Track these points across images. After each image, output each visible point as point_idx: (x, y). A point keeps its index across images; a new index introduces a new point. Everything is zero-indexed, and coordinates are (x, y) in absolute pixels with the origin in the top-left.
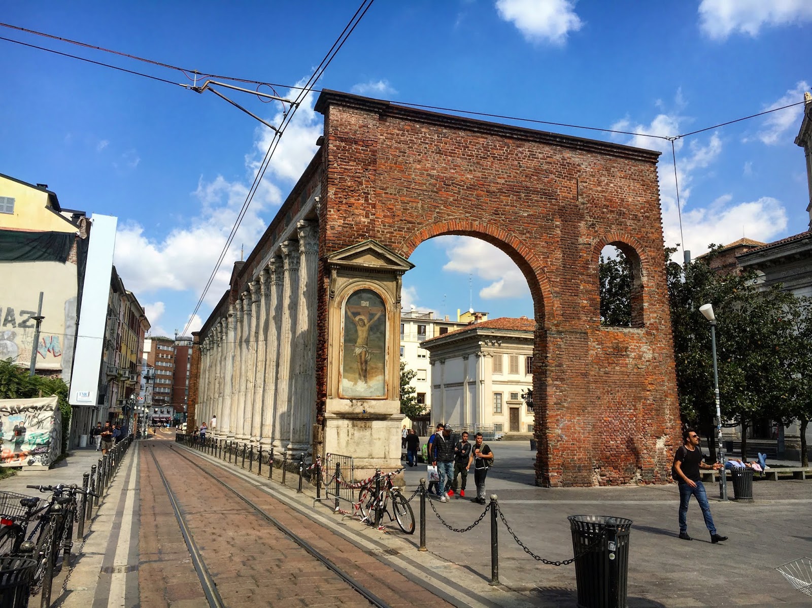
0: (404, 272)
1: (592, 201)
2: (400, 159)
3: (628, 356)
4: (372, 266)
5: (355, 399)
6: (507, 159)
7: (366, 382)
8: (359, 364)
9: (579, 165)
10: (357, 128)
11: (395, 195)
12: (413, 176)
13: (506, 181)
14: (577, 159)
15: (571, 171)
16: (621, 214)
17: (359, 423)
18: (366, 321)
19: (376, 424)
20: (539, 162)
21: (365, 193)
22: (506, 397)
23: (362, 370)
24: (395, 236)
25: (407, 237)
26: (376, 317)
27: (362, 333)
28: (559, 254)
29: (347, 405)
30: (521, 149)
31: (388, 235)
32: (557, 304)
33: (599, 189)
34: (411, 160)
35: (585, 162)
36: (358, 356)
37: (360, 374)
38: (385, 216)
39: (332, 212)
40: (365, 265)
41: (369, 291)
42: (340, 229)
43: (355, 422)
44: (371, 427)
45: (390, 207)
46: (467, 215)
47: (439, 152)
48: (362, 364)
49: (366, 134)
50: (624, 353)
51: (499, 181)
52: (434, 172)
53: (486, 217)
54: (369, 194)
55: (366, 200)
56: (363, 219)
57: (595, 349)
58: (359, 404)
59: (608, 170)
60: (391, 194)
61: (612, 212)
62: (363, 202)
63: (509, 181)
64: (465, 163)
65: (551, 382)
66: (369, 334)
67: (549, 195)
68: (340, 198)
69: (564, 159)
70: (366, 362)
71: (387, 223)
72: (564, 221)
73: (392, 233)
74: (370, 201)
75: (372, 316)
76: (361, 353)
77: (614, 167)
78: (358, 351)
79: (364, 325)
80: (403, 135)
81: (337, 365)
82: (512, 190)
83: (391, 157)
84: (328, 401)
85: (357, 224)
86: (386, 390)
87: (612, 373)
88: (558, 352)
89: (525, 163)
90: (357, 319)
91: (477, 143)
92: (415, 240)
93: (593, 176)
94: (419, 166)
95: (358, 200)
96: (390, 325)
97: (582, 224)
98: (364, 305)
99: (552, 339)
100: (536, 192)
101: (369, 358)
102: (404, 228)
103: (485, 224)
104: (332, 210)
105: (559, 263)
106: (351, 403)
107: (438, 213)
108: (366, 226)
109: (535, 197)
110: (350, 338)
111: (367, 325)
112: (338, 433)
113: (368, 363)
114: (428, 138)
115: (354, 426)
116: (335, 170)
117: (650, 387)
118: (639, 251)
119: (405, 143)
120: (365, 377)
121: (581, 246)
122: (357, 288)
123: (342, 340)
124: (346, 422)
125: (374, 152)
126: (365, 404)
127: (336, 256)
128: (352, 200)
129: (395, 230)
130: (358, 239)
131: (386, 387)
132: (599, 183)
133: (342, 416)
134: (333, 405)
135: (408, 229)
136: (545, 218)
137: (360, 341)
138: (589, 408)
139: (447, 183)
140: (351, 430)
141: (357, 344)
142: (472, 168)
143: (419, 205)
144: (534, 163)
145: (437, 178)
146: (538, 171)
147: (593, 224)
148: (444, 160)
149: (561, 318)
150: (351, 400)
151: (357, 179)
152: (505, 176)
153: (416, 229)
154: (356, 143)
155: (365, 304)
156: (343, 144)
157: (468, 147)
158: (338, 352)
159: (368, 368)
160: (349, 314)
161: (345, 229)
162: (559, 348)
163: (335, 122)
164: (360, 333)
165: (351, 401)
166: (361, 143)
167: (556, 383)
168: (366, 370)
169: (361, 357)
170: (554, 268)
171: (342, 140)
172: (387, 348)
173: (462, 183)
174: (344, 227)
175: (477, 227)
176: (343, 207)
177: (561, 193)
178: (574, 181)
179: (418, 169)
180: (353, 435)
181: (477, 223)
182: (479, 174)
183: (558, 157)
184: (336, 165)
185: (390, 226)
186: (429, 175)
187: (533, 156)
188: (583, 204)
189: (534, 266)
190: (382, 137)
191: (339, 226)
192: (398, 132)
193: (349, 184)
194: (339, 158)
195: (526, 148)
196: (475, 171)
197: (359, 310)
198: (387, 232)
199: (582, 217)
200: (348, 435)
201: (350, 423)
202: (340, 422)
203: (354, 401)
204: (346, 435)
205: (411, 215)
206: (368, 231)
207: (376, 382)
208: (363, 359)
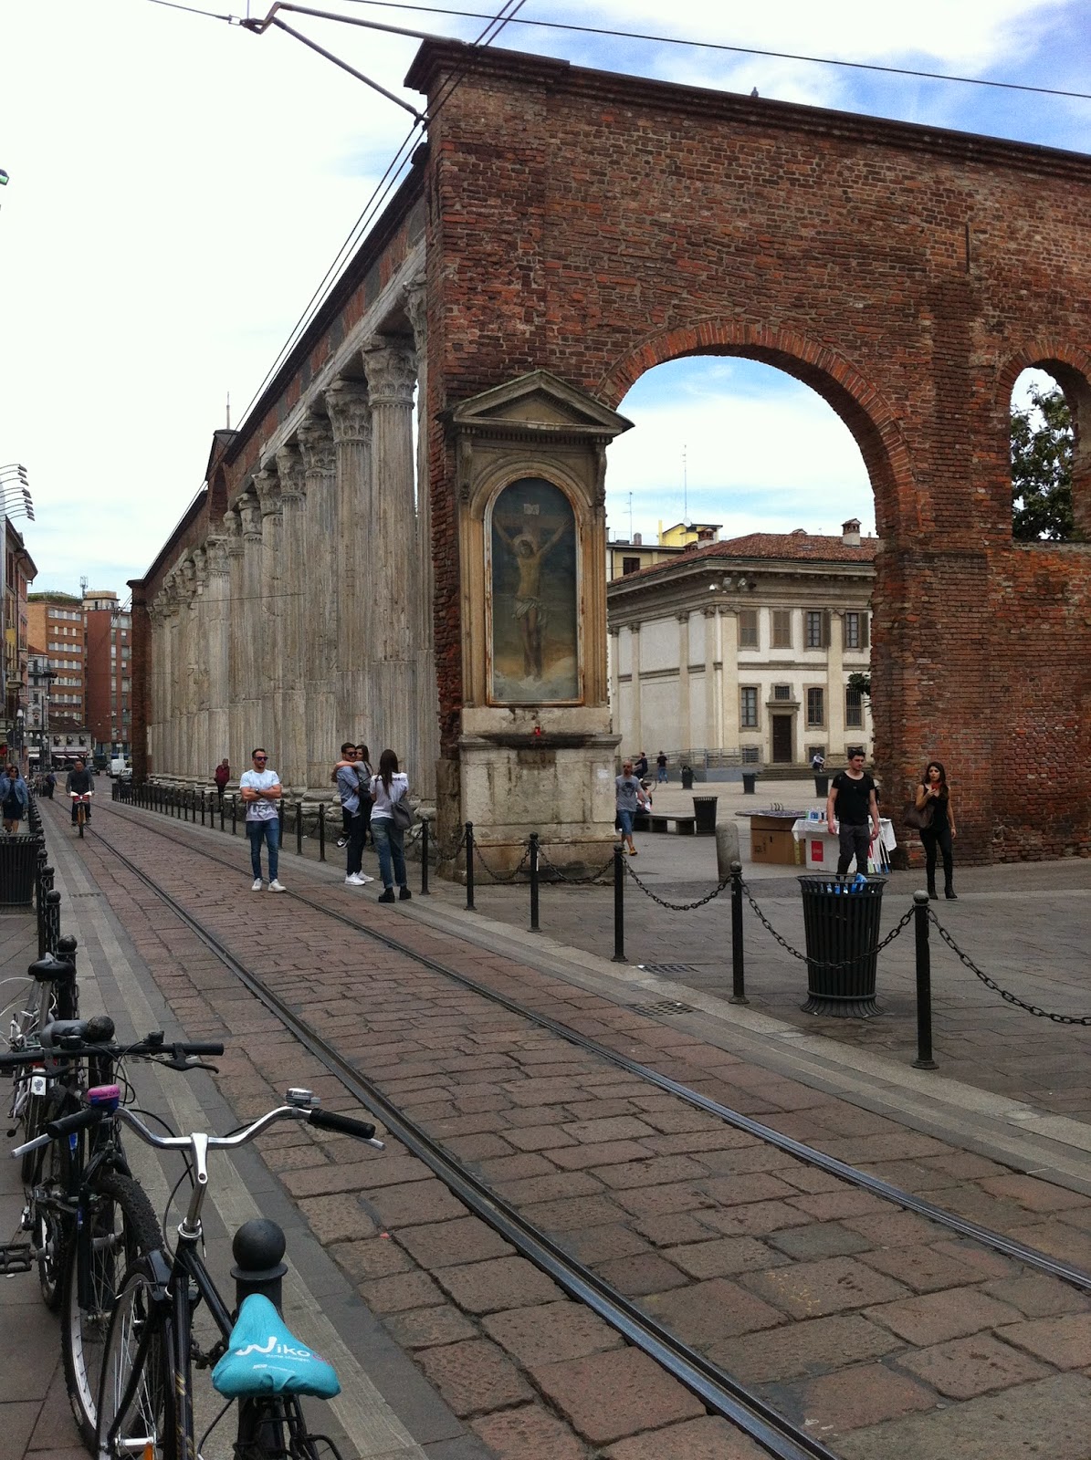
0: (608, 439)
1: (997, 272)
2: (594, 189)
3: (1066, 601)
4: (544, 428)
5: (519, 706)
6: (819, 183)
7: (539, 672)
8: (525, 635)
9: (970, 195)
10: (501, 122)
11: (586, 269)
12: (622, 227)
13: (818, 233)
14: (966, 182)
15: (953, 209)
16: (1056, 299)
17: (529, 755)
18: (534, 546)
19: (564, 757)
20: (888, 188)
21: (521, 267)
22: (765, 695)
23: (531, 647)
24: (588, 362)
25: (613, 362)
26: (555, 538)
27: (528, 570)
28: (929, 390)
29: (504, 719)
30: (848, 162)
31: (573, 361)
32: (924, 497)
33: (1013, 246)
34: (617, 189)
35: (984, 188)
36: (523, 619)
37: (527, 656)
38: (565, 318)
39: (456, 313)
40: (530, 426)
41: (537, 481)
42: (473, 349)
43: (523, 753)
44: (552, 762)
45: (576, 296)
46: (738, 310)
47: (677, 172)
48: (530, 635)
49: (521, 135)
50: (1060, 596)
51: (804, 232)
52: (667, 217)
53: (778, 312)
54: (530, 269)
55: (526, 282)
56: (521, 327)
57: (1002, 589)
58: (529, 715)
59: (1030, 205)
60: (577, 268)
61: (1038, 295)
62: (519, 287)
63: (825, 233)
64: (730, 194)
65: (911, 660)
66: (542, 574)
67: (908, 261)
68: (471, 279)
69: (938, 182)
70: (538, 631)
71: (572, 332)
72: (940, 318)
73: (581, 354)
74: (534, 286)
75: (545, 534)
76: (527, 613)
77: (1042, 198)
78: (521, 608)
79: (532, 553)
80: (598, 135)
81: (481, 639)
82: (831, 251)
83: (574, 185)
84: (465, 711)
85: (510, 336)
86: (581, 685)
87: (1033, 637)
88: (926, 599)
89: (857, 191)
90: (517, 540)
91: (758, 149)
92: (631, 368)
93: (999, 218)
94: (634, 205)
95: (510, 283)
96: (585, 553)
97: (977, 324)
98: (529, 512)
99: (915, 572)
100: (881, 255)
101: (544, 621)
102: (605, 344)
103: (775, 330)
104: (455, 307)
105: (930, 408)
106: (512, 716)
107: (675, 306)
108: (527, 341)
109: (879, 267)
110: (504, 583)
111: (538, 556)
112: (489, 775)
113: (543, 633)
114: (651, 139)
115: (521, 762)
116: (457, 218)
119: (604, 152)
120: (539, 664)
121: (973, 372)
122: (514, 477)
123: (489, 588)
124: (505, 753)
125: (539, 175)
126: (540, 716)
127: (469, 408)
128: (497, 285)
129: (587, 348)
130: (511, 371)
131: (580, 681)
132: (1012, 234)
133: (498, 741)
134: (477, 720)
135: (615, 344)
136: (901, 311)
137: (524, 587)
138: (988, 711)
139: (695, 241)
140: (516, 770)
141: (519, 594)
142: (746, 206)
143: (637, 291)
144: (876, 193)
145: (673, 230)
146: (884, 209)
147: (1000, 325)
148: (687, 188)
149: (932, 527)
150: (512, 708)
151: (504, 237)
152: (817, 221)
153: (631, 344)
154: (500, 156)
155: (530, 509)
156: (472, 159)
157: (737, 159)
158: (481, 612)
159: (543, 644)
160: (501, 532)
161: (484, 350)
162: (928, 589)
163: (454, 110)
164: (523, 572)
165: (513, 712)
166: (510, 156)
167: (921, 661)
168: (539, 647)
169: (528, 620)
170: (917, 420)
171: (469, 149)
172: (579, 601)
173: (726, 240)
174: (482, 344)
175: (758, 335)
176: (479, 301)
177: (933, 257)
178: (961, 230)
179: (633, 211)
180: (519, 777)
181: (758, 327)
182: (762, 219)
183: (926, 178)
184: (458, 207)
185: (577, 340)
186: (655, 223)
187: (873, 176)
188: (979, 279)
189: (876, 417)
190: (553, 140)
191: (471, 342)
192: (587, 128)
193: (489, 248)
194: (464, 190)
195: (857, 163)
196: (753, 211)
198: (571, 354)
199: (975, 309)
200: (510, 779)
201: (513, 754)
202: (492, 755)
203: (518, 711)
204: (506, 780)
205: (619, 313)
206: (532, 351)
207: (559, 670)
208: (532, 625)
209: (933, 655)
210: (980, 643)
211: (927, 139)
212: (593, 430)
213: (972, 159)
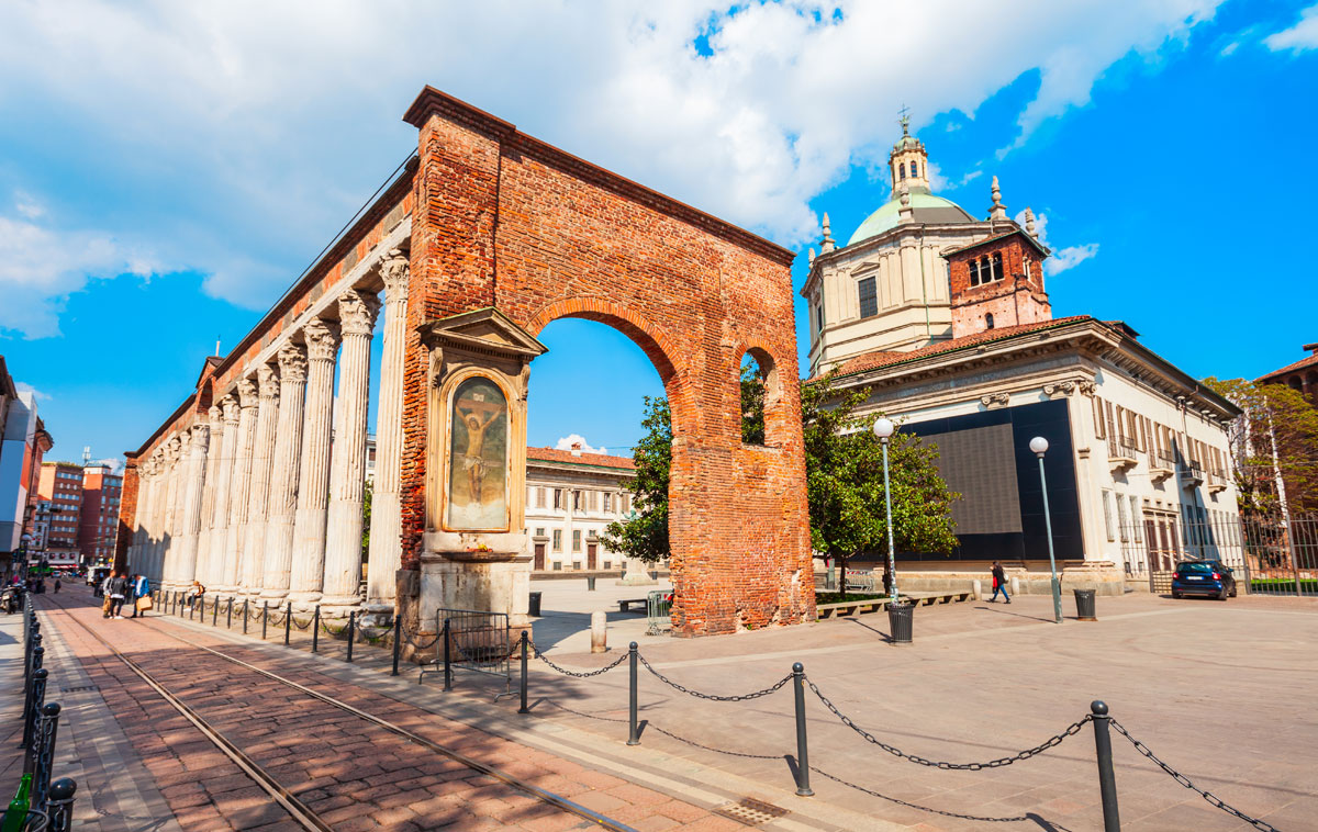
0: (532, 357)
1: (734, 297)
2: (526, 206)
3: (766, 480)
4: (494, 346)
5: (465, 532)
6: (649, 231)
8: (471, 482)
9: (721, 254)
10: (471, 152)
11: (519, 253)
12: (541, 232)
13: (648, 259)
14: (719, 246)
15: (714, 260)
16: (760, 316)
18: (480, 422)
19: (496, 568)
20: (683, 242)
21: (481, 244)
22: (531, 533)
23: (475, 490)
24: (517, 309)
25: (533, 312)
26: (494, 417)
27: (475, 439)
28: (702, 356)
29: (455, 541)
30: (664, 223)
31: (509, 307)
32: (701, 414)
33: (741, 284)
34: (539, 210)
35: (729, 251)
36: (469, 471)
37: (471, 496)
38: (505, 280)
40: (482, 342)
41: (486, 381)
42: (445, 289)
43: (467, 565)
44: (488, 572)
45: (512, 268)
46: (605, 293)
47: (573, 208)
48: (474, 482)
49: (483, 163)
50: (764, 476)
51: (641, 257)
52: (567, 233)
53: (626, 298)
54: (485, 246)
55: (483, 253)
56: (477, 280)
57: (738, 472)
58: (472, 538)
59: (748, 265)
60: (513, 251)
61: (753, 313)
62: (478, 255)
63: (652, 259)
64: (602, 226)
66: (483, 441)
67: (692, 283)
68: (446, 245)
69: (707, 243)
70: (480, 479)
71: (509, 290)
72: (708, 316)
73: (514, 304)
74: (487, 257)
75: (488, 414)
76: (473, 467)
77: (753, 263)
78: (468, 463)
79: (478, 427)
80: (529, 176)
81: (440, 483)
82: (656, 270)
83: (513, 201)
84: (427, 535)
85: (469, 285)
87: (753, 499)
88: (703, 473)
89: (667, 240)
90: (468, 417)
91: (617, 205)
92: (544, 317)
93: (734, 269)
94: (548, 221)
95: (471, 251)
96: (513, 429)
97: (725, 322)
98: (477, 399)
99: (698, 457)
100: (679, 277)
101: (484, 474)
102: (529, 300)
103: (625, 308)
104: (434, 260)
105: (703, 366)
106: (460, 539)
107: (571, 285)
108: (481, 290)
109: (679, 283)
110: (458, 446)
111: (482, 429)
112: (443, 580)
113: (483, 481)
114: (559, 186)
115: (465, 571)
116: (440, 204)
117: (786, 516)
118: (776, 361)
119: (532, 186)
121: (723, 348)
122: (468, 375)
123: (449, 448)
124: (455, 566)
125: (493, 190)
126: (480, 540)
127: (443, 325)
128: (463, 251)
129: (518, 301)
130: (470, 306)
132: (740, 278)
133: (450, 556)
134: (434, 542)
135: (534, 301)
136: (689, 310)
137: (471, 450)
139: (581, 249)
140: (462, 577)
141: (468, 453)
142: (611, 236)
143: (549, 272)
144: (676, 243)
145: (570, 240)
146: (681, 253)
147: (735, 325)
148: (579, 218)
149: (704, 433)
150: (461, 533)
151: (469, 222)
152: (648, 252)
153: (544, 303)
154: (469, 172)
155: (479, 398)
156: (452, 171)
157: (606, 208)
158: (442, 464)
159: (482, 488)
160: (458, 410)
161: (452, 290)
162: (704, 467)
163: (442, 137)
164: (471, 438)
165: (461, 535)
166: (476, 174)
167: (701, 510)
168: (480, 491)
169: (473, 472)
170: (698, 371)
171: (449, 163)
172: (508, 462)
173: (600, 252)
174: (451, 287)
175: (617, 309)
176: (450, 259)
177: (704, 284)
178: (716, 271)
179: (547, 225)
180: (465, 583)
181: (616, 305)
182: (619, 245)
183: (701, 240)
184: (441, 197)
185: (511, 295)
186: (560, 234)
187: (676, 233)
188: (726, 299)
191: (444, 284)
192: (522, 170)
193: (459, 227)
194: (445, 188)
195: (669, 222)
196: (614, 239)
197: (472, 406)
198: (508, 303)
199: (724, 315)
200: (458, 584)
201: (461, 567)
202: (447, 566)
203: (465, 535)
204: (455, 584)
205: (538, 283)
206: (484, 297)
207: (493, 506)
208: (475, 476)
209: (707, 507)
210: (729, 501)
211: (702, 219)
212: (523, 350)
213: (722, 235)
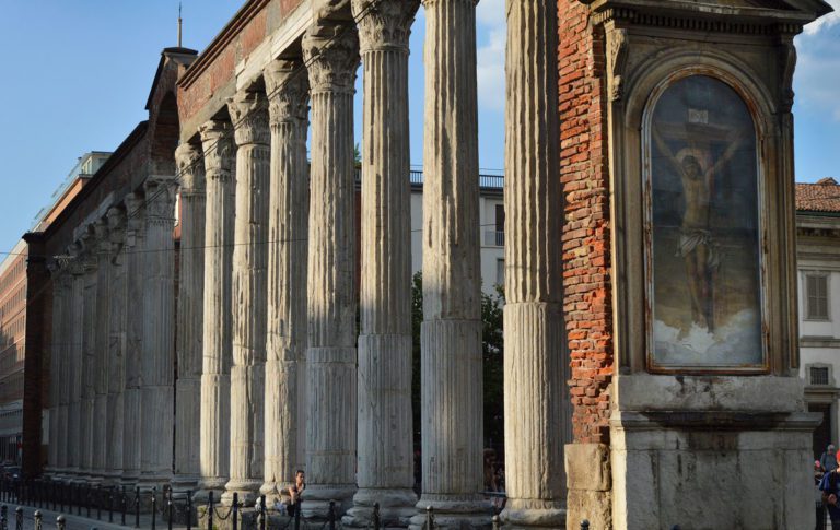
0: (798, 26)
4: (719, 11)
5: (689, 373)
7: (711, 328)
8: (692, 281)
17: (705, 438)
18: (703, 163)
19: (748, 440)
23: (700, 295)
26: (729, 153)
27: (694, 195)
29: (669, 389)
36: (688, 260)
37: (695, 309)
40: (701, 9)
41: (706, 80)
43: (696, 435)
48: (698, 278)
58: (700, 385)
66: (712, 199)
70: (709, 273)
75: (717, 149)
76: (694, 251)
78: (686, 244)
81: (638, 284)
84: (621, 380)
86: (765, 346)
90: (681, 157)
96: (767, 173)
98: (695, 121)
101: (716, 262)
106: (679, 387)
110: (666, 211)
111: (708, 175)
112: (653, 464)
113: (715, 277)
120: (708, 314)
122: (680, 73)
123: (648, 217)
124: (673, 435)
126: (716, 387)
131: (764, 341)
133: (663, 419)
134: (634, 392)
137: (691, 217)
140: (687, 459)
141: (685, 225)
150: (680, 375)
155: (697, 116)
158: (638, 247)
159: (715, 291)
160: (661, 145)
164: (689, 197)
165: (680, 380)
168: (709, 294)
169: (695, 261)
172: (761, 236)
180: (692, 468)
197: (685, 134)
200: (680, 470)
201: (682, 438)
202: (657, 438)
203: (688, 380)
204: (675, 471)
207: (736, 325)
208: (701, 268)
212: (779, 15)
